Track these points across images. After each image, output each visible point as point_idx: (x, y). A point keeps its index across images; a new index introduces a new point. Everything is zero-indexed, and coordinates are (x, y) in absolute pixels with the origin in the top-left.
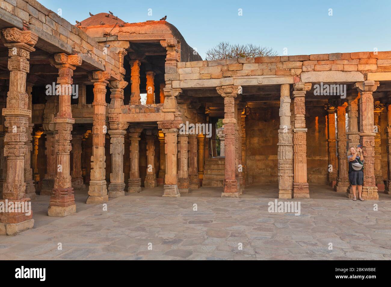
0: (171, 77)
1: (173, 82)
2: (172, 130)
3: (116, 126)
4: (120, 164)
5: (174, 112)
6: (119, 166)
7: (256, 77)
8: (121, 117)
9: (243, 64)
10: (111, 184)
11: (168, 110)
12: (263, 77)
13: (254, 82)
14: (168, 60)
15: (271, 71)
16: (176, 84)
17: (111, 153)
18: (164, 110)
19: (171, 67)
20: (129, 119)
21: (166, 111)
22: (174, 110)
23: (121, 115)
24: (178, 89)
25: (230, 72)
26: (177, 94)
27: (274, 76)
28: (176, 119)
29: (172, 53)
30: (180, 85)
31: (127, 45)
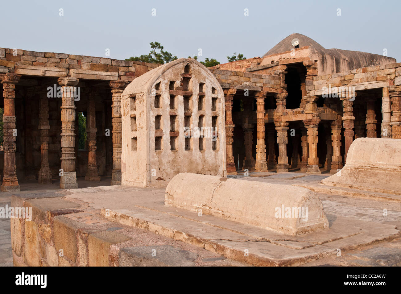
0: (310, 89)
1: (311, 91)
2: (310, 126)
3: (279, 125)
4: (283, 150)
5: (312, 113)
6: (283, 152)
7: (363, 83)
8: (282, 118)
9: (354, 74)
10: (278, 164)
11: (309, 112)
12: (367, 83)
13: (362, 88)
14: (307, 76)
15: (373, 78)
16: (312, 93)
17: (278, 143)
18: (306, 112)
19: (309, 80)
20: (287, 119)
21: (307, 113)
22: (311, 112)
23: (282, 116)
24: (314, 97)
25: (346, 81)
26: (313, 100)
27: (376, 82)
28: (313, 118)
29: (310, 71)
30: (315, 94)
31: (285, 68)
